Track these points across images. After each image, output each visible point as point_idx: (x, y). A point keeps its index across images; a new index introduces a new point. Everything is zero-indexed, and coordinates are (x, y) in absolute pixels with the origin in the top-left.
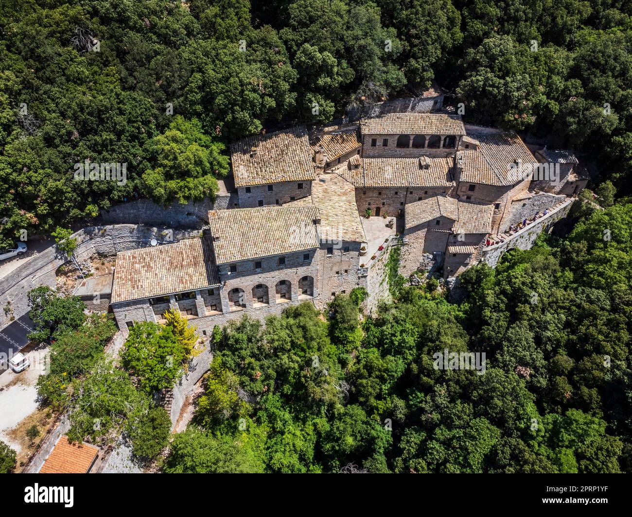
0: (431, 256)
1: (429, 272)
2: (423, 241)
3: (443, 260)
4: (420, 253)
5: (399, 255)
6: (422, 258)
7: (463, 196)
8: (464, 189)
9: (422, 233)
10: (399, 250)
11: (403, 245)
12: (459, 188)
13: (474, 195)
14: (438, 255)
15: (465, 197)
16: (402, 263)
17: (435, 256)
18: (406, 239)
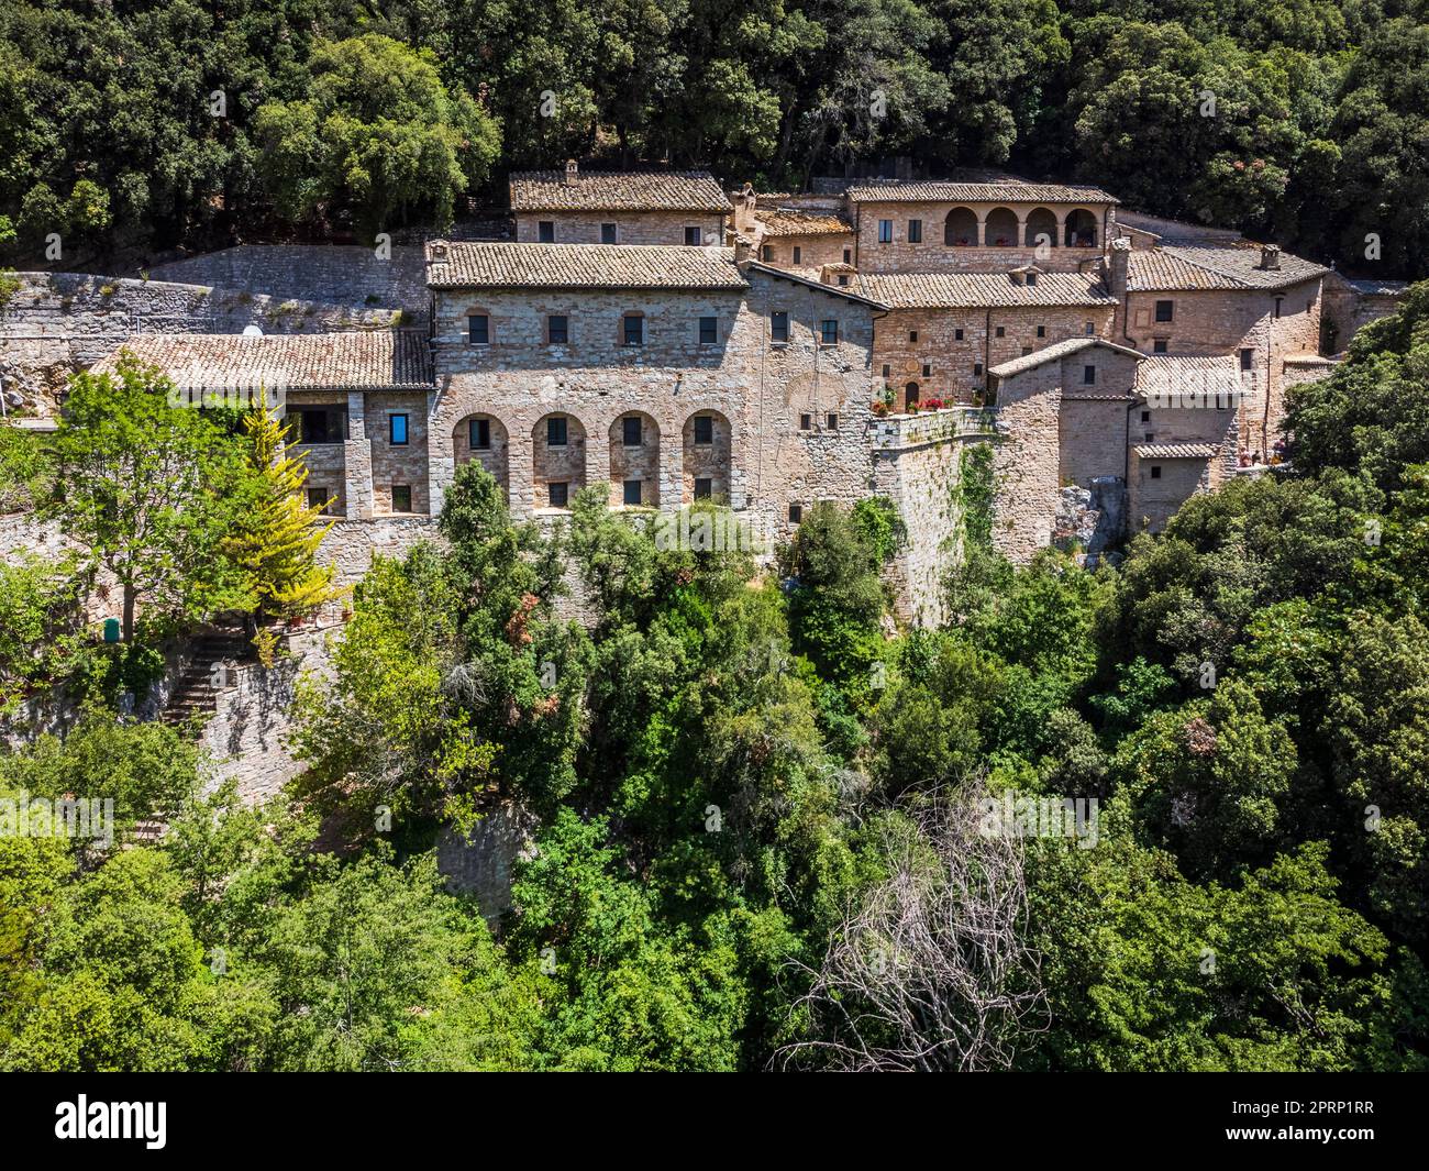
0: (1086, 495)
1: (1089, 550)
2: (1055, 433)
3: (1125, 503)
4: (1051, 479)
5: (988, 476)
6: (1060, 500)
7: (1145, 339)
8: (1143, 319)
9: (1046, 404)
10: (989, 457)
11: (999, 439)
12: (1131, 318)
13: (1177, 330)
14: (1107, 485)
15: (1151, 343)
16: (1001, 510)
17: (1099, 494)
18: (1005, 420)
